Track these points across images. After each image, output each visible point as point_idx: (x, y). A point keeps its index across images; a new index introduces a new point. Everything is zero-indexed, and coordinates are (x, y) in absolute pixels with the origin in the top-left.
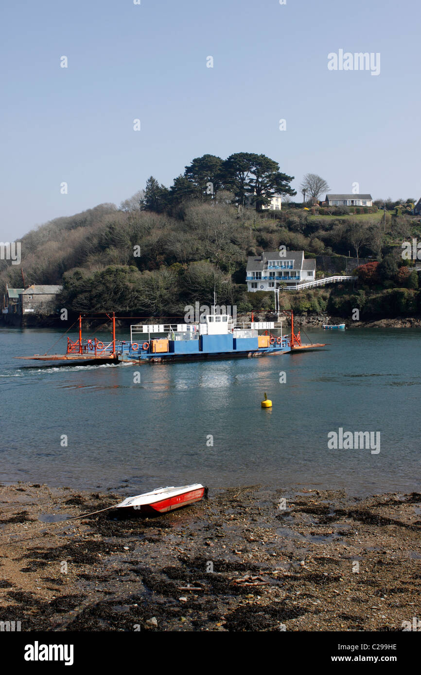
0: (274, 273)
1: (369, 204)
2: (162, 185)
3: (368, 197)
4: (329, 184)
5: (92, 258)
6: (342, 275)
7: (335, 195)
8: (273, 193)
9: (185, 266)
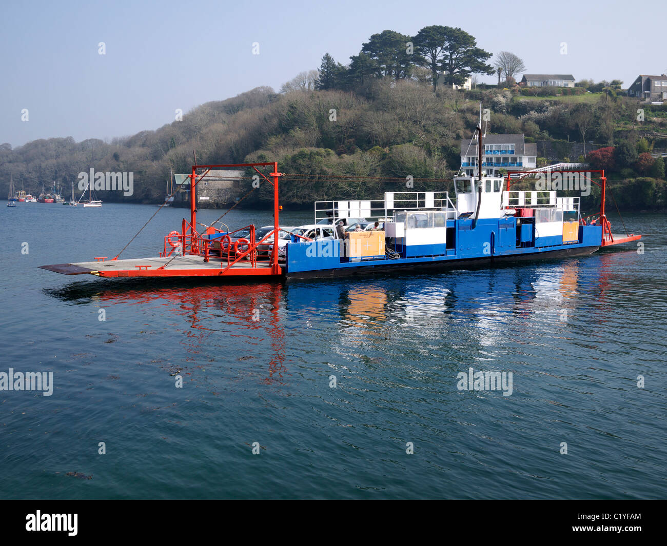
0: (491, 159)
1: (571, 85)
2: (338, 63)
3: (570, 78)
4: (524, 64)
5: (273, 140)
6: (566, 162)
7: (533, 75)
8: (470, 72)
9: (386, 150)
